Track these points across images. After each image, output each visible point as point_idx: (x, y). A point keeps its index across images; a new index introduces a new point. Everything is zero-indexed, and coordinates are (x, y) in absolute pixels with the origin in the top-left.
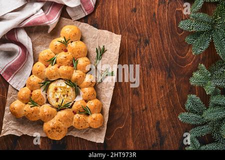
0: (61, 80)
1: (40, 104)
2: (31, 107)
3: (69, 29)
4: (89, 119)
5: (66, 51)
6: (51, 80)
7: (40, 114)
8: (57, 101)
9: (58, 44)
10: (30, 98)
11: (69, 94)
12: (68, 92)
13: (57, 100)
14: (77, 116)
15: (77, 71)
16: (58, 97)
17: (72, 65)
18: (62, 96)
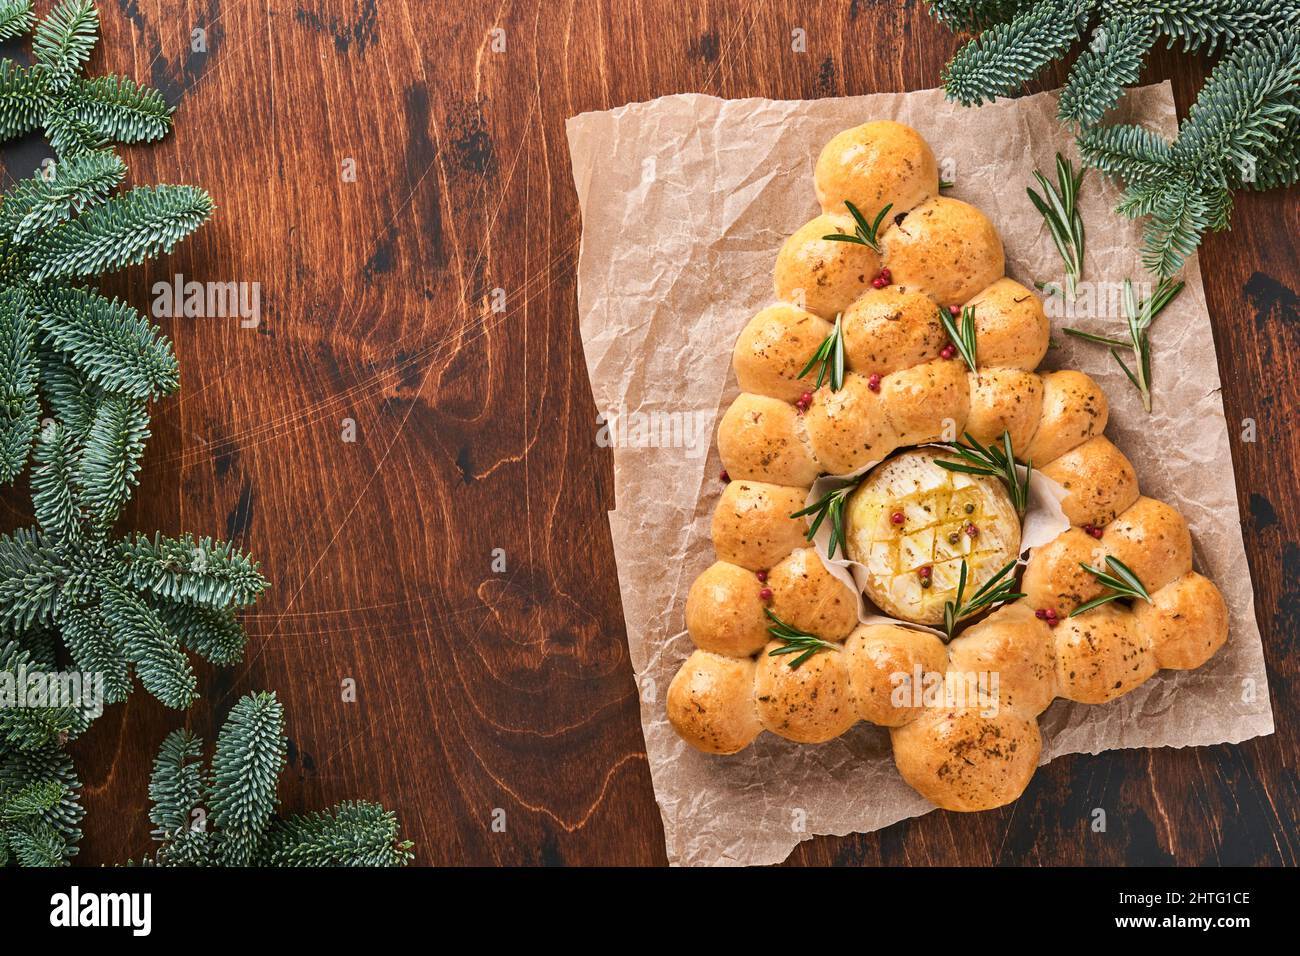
0: (907, 458)
1: (839, 631)
2: (795, 666)
3: (862, 149)
4: (1144, 628)
5: (883, 279)
6: (851, 475)
7: (855, 689)
8: (927, 586)
9: (831, 251)
10: (769, 617)
11: (981, 524)
12: (970, 510)
13: (925, 576)
14: (1070, 633)
15: (984, 374)
16: (921, 559)
17: (948, 349)
18: (943, 546)
